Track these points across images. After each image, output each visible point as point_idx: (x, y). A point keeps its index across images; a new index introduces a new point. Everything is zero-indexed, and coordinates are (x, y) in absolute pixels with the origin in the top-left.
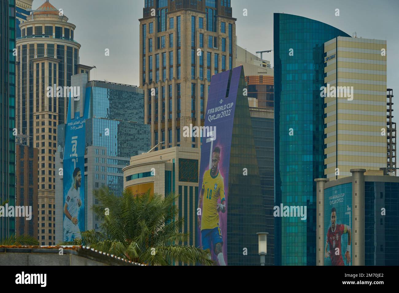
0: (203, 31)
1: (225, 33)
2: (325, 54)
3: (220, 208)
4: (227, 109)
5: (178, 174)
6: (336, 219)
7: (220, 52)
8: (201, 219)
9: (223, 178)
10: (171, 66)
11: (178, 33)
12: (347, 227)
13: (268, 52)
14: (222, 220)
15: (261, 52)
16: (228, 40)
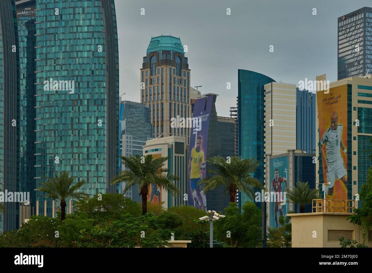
0: (175, 76)
1: (185, 77)
2: (265, 91)
3: (201, 168)
4: (205, 117)
5: (174, 150)
6: (278, 174)
7: (183, 87)
8: (190, 173)
9: (203, 152)
10: (158, 94)
11: (162, 77)
12: (285, 179)
13: (200, 86)
14: (203, 174)
15: (197, 87)
16: (187, 81)
